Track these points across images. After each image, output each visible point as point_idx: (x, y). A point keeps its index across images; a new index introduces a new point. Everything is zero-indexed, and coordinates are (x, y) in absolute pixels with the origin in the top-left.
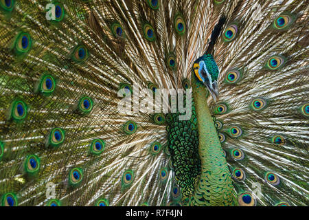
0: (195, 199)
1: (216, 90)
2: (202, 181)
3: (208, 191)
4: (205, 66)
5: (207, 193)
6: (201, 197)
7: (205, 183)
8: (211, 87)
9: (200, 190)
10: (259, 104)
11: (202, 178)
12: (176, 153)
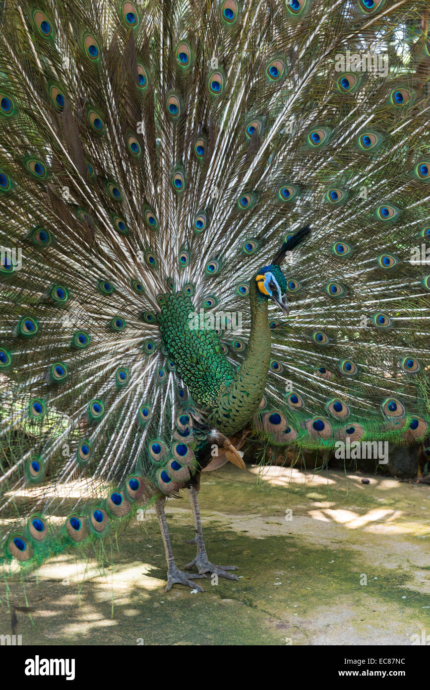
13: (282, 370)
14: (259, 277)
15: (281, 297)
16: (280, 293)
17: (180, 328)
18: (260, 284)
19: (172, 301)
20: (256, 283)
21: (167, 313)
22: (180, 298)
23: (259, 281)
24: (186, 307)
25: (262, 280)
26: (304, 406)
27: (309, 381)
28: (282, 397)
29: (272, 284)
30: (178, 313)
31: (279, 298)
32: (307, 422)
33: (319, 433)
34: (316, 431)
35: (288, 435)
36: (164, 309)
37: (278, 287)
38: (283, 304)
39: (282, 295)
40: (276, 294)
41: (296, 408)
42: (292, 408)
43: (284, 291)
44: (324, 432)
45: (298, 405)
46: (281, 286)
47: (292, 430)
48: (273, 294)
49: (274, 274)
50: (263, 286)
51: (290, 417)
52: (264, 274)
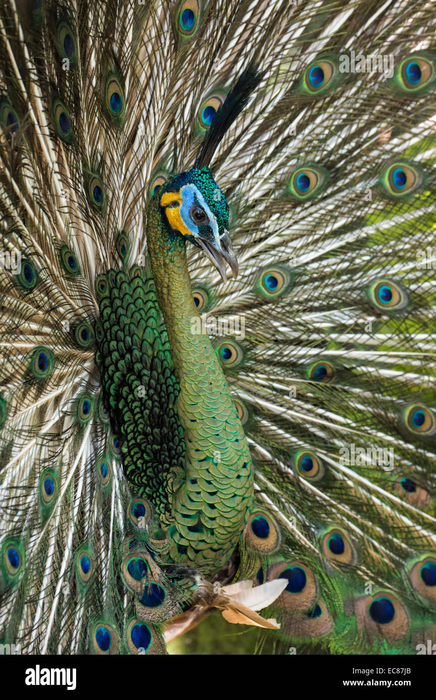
0: (179, 527)
1: (232, 254)
2: (194, 482)
3: (212, 506)
4: (200, 197)
5: (209, 513)
6: (191, 523)
7: (202, 486)
8: (218, 246)
9: (189, 505)
10: (274, 281)
11: (194, 476)
12: (126, 418)
13: (321, 475)
14: (167, 198)
15: (217, 237)
16: (216, 228)
17: (136, 352)
18: (171, 213)
19: (120, 289)
20: (163, 210)
21: (109, 317)
22: (137, 280)
23: (168, 206)
24: (145, 303)
25: (175, 204)
26: (355, 563)
27: (374, 504)
28: (310, 536)
29: (199, 211)
30: (129, 314)
31: (213, 240)
32: (359, 599)
33: (380, 629)
34: (373, 624)
35: (313, 622)
36: (106, 307)
37: (211, 215)
38: (224, 253)
39: (221, 232)
40: (206, 231)
41: (340, 565)
42: (330, 565)
43: (223, 225)
44: (390, 628)
45: (344, 558)
46: (216, 214)
47: (325, 615)
48: (201, 232)
49: (199, 188)
50: (178, 217)
51: (324, 582)
52: (178, 190)
